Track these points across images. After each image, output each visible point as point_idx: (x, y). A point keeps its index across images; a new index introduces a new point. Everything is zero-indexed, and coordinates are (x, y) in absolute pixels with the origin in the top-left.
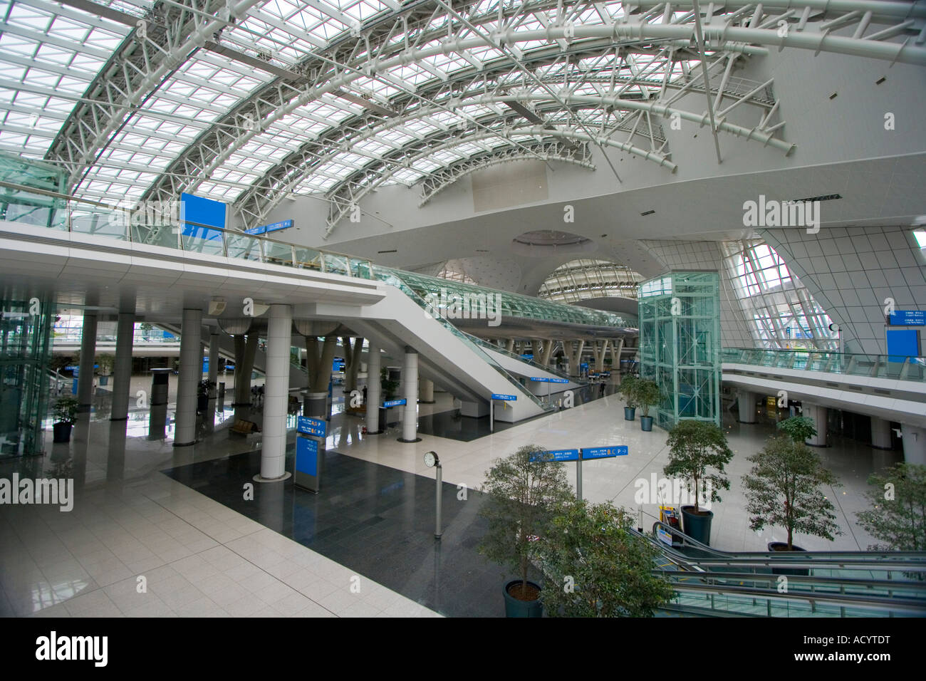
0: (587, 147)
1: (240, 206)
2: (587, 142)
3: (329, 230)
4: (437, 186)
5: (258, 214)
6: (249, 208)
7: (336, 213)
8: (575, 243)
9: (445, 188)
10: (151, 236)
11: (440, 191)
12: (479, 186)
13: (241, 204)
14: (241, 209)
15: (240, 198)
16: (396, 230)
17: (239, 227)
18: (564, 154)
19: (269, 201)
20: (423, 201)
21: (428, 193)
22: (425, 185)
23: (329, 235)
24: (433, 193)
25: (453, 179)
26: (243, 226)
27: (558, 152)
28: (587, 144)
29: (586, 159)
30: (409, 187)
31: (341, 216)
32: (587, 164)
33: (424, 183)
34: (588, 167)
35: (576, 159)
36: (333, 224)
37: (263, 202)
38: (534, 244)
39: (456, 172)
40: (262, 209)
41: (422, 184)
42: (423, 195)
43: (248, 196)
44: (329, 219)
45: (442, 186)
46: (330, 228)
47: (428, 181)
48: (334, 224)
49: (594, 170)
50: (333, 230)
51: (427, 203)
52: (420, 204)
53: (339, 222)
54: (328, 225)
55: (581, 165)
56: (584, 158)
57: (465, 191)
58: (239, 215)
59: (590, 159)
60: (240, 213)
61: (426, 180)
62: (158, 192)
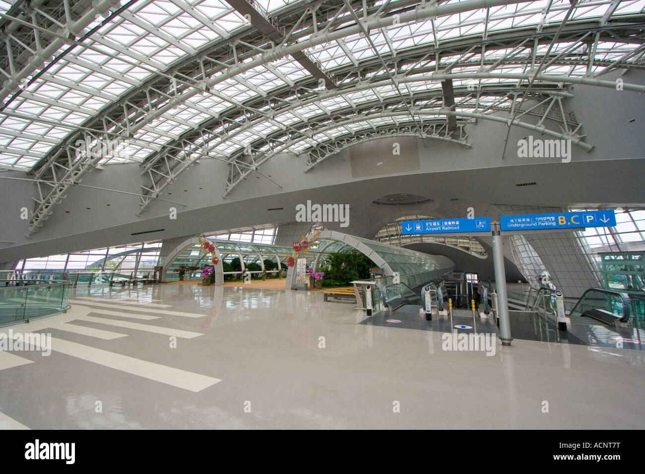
0: (463, 129)
1: (148, 165)
2: (463, 125)
3: (228, 191)
4: (323, 155)
5: (167, 173)
6: (157, 169)
7: (237, 175)
8: (415, 203)
9: (329, 158)
10: (55, 193)
11: (325, 159)
12: (355, 158)
13: (149, 165)
14: (149, 169)
15: (148, 159)
16: (285, 191)
17: (145, 186)
18: (441, 134)
19: (180, 162)
20: (309, 168)
21: (314, 161)
22: (310, 154)
23: (229, 194)
24: (318, 161)
25: (338, 150)
26: (150, 185)
27: (436, 132)
28: (463, 127)
29: (463, 139)
30: (297, 156)
31: (241, 178)
32: (464, 143)
33: (310, 152)
34: (465, 145)
35: (452, 138)
36: (232, 186)
37: (172, 163)
38: (383, 204)
39: (340, 145)
40: (172, 169)
41: (309, 154)
42: (309, 162)
43: (158, 157)
44: (229, 180)
45: (327, 156)
46: (230, 189)
47: (314, 151)
48: (234, 184)
49: (470, 148)
50: (232, 191)
51: (312, 169)
52: (306, 170)
53: (239, 183)
54: (228, 186)
55: (458, 143)
56: (461, 138)
57: (344, 161)
58: (146, 174)
59: (466, 139)
60: (147, 172)
61: (313, 151)
62: (67, 149)
